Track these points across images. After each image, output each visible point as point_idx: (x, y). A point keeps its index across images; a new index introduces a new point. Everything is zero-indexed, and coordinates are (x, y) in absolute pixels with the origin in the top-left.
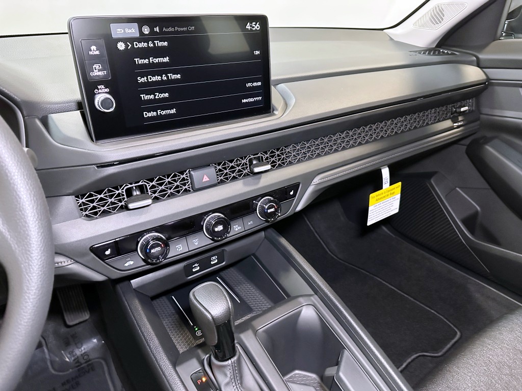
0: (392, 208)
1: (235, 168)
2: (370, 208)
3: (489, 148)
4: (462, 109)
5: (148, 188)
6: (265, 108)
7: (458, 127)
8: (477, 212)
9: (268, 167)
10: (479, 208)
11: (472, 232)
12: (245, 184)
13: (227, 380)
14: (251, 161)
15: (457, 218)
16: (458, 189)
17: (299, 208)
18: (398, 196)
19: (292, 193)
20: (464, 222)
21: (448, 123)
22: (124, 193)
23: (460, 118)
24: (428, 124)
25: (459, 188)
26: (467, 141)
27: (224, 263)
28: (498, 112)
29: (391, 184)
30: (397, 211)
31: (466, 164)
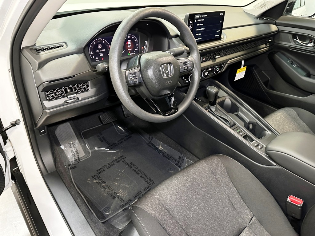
0: (242, 75)
1: (210, 56)
2: (237, 75)
3: (276, 55)
4: (269, 41)
6: (219, 38)
7: (267, 47)
8: (269, 80)
9: (219, 56)
10: (270, 79)
11: (266, 86)
12: (212, 61)
13: (215, 110)
15: (262, 81)
16: (263, 71)
17: (223, 71)
18: (245, 71)
19: (222, 66)
20: (264, 83)
21: (264, 46)
23: (268, 44)
24: (258, 46)
26: (268, 53)
28: (280, 42)
29: (244, 67)
30: (243, 77)
31: (267, 61)
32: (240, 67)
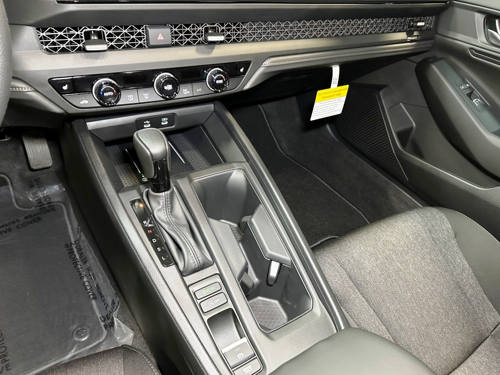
0: (336, 109)
1: (191, 33)
2: (316, 105)
3: (434, 67)
4: (419, 24)
5: (106, 35)
7: (412, 41)
8: (412, 128)
9: (222, 38)
10: (414, 125)
11: (403, 145)
13: (160, 207)
14: (207, 30)
15: (394, 130)
16: (401, 104)
17: (247, 87)
18: (344, 98)
19: (242, 70)
20: (399, 134)
21: (402, 36)
22: (83, 36)
23: (415, 33)
24: (383, 32)
25: (404, 103)
26: (418, 59)
27: (174, 126)
28: (451, 34)
29: (340, 84)
30: (340, 112)
31: (413, 82)
32: (328, 86)
